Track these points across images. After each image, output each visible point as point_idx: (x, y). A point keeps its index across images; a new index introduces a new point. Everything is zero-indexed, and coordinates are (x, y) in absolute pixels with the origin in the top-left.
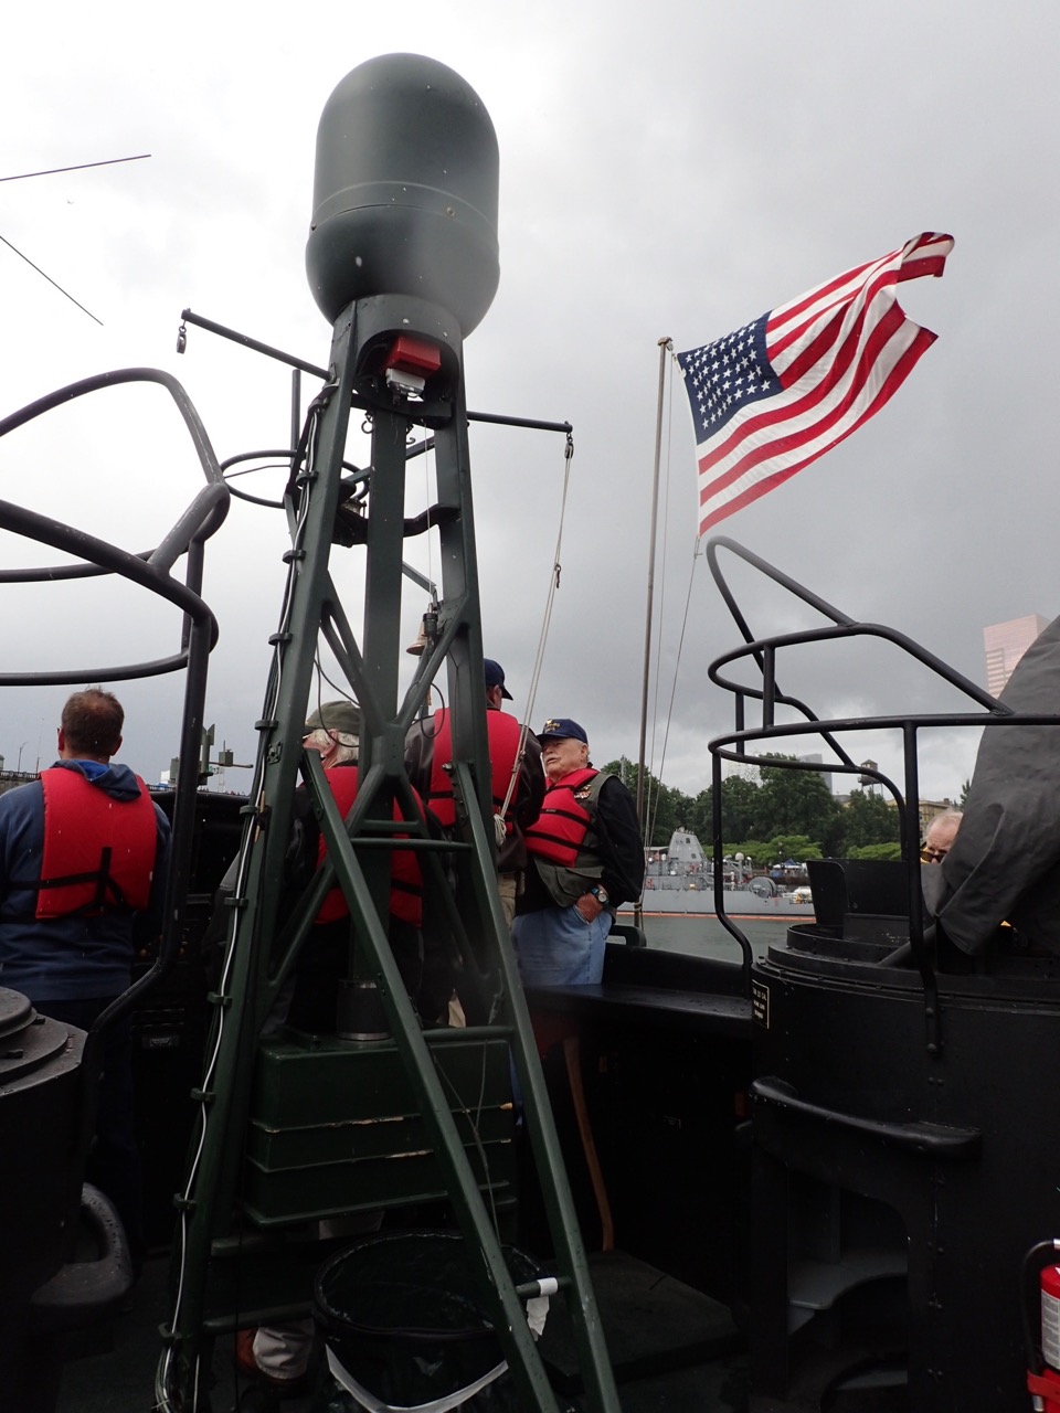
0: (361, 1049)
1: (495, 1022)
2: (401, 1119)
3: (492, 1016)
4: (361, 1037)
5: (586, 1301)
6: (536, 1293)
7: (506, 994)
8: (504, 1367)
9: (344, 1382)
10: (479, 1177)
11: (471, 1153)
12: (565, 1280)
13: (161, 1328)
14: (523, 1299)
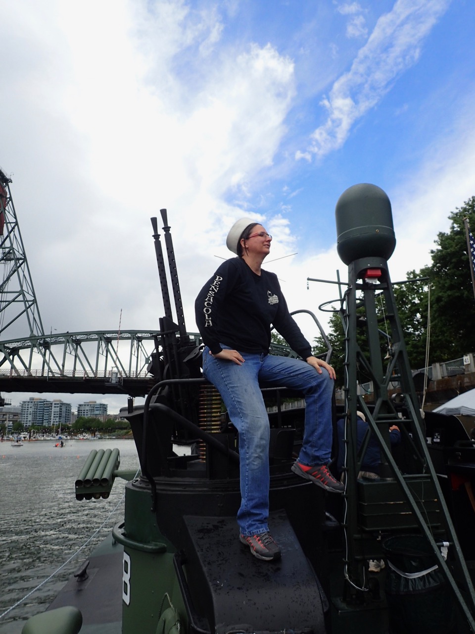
0: (388, 482)
1: (425, 473)
2: (402, 502)
3: (424, 471)
4: (388, 479)
5: (458, 548)
6: (443, 546)
7: (428, 465)
8: (436, 567)
9: (393, 568)
10: (427, 523)
11: (423, 513)
12: (451, 543)
13: (344, 559)
14: (439, 547)
